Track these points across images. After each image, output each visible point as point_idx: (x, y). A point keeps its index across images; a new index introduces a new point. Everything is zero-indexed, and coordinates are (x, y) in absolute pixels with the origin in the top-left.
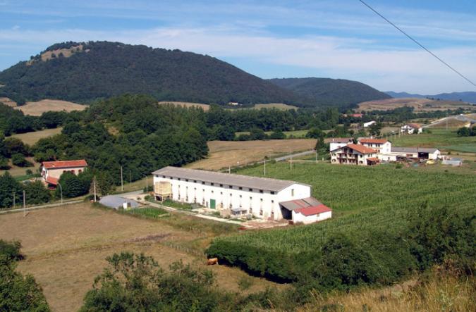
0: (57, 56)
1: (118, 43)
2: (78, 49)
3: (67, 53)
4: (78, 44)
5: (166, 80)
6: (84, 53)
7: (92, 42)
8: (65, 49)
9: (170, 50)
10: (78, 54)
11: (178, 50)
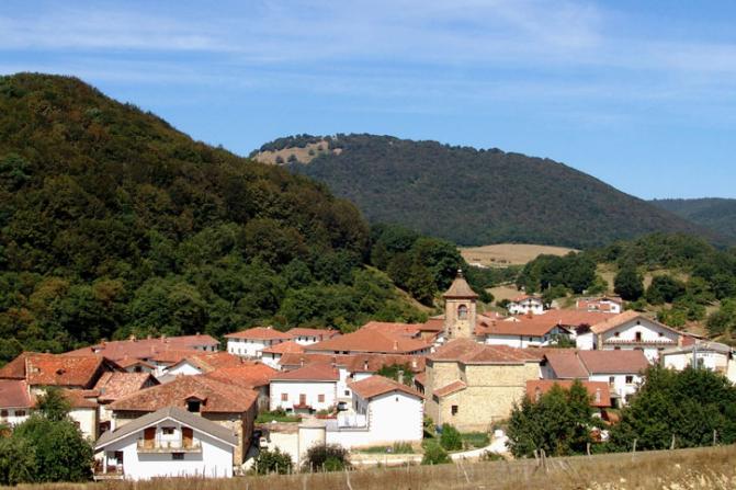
0: (286, 161)
1: (388, 138)
2: (320, 149)
3: (303, 156)
4: (318, 139)
5: (489, 205)
6: (334, 155)
7: (343, 135)
8: (296, 148)
9: (482, 151)
10: (323, 157)
11: (496, 151)
